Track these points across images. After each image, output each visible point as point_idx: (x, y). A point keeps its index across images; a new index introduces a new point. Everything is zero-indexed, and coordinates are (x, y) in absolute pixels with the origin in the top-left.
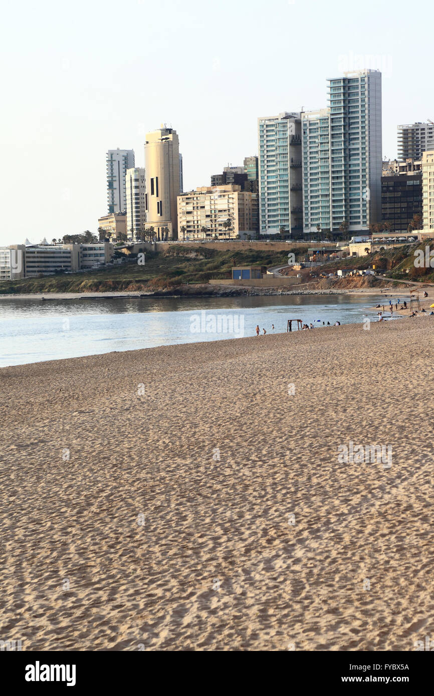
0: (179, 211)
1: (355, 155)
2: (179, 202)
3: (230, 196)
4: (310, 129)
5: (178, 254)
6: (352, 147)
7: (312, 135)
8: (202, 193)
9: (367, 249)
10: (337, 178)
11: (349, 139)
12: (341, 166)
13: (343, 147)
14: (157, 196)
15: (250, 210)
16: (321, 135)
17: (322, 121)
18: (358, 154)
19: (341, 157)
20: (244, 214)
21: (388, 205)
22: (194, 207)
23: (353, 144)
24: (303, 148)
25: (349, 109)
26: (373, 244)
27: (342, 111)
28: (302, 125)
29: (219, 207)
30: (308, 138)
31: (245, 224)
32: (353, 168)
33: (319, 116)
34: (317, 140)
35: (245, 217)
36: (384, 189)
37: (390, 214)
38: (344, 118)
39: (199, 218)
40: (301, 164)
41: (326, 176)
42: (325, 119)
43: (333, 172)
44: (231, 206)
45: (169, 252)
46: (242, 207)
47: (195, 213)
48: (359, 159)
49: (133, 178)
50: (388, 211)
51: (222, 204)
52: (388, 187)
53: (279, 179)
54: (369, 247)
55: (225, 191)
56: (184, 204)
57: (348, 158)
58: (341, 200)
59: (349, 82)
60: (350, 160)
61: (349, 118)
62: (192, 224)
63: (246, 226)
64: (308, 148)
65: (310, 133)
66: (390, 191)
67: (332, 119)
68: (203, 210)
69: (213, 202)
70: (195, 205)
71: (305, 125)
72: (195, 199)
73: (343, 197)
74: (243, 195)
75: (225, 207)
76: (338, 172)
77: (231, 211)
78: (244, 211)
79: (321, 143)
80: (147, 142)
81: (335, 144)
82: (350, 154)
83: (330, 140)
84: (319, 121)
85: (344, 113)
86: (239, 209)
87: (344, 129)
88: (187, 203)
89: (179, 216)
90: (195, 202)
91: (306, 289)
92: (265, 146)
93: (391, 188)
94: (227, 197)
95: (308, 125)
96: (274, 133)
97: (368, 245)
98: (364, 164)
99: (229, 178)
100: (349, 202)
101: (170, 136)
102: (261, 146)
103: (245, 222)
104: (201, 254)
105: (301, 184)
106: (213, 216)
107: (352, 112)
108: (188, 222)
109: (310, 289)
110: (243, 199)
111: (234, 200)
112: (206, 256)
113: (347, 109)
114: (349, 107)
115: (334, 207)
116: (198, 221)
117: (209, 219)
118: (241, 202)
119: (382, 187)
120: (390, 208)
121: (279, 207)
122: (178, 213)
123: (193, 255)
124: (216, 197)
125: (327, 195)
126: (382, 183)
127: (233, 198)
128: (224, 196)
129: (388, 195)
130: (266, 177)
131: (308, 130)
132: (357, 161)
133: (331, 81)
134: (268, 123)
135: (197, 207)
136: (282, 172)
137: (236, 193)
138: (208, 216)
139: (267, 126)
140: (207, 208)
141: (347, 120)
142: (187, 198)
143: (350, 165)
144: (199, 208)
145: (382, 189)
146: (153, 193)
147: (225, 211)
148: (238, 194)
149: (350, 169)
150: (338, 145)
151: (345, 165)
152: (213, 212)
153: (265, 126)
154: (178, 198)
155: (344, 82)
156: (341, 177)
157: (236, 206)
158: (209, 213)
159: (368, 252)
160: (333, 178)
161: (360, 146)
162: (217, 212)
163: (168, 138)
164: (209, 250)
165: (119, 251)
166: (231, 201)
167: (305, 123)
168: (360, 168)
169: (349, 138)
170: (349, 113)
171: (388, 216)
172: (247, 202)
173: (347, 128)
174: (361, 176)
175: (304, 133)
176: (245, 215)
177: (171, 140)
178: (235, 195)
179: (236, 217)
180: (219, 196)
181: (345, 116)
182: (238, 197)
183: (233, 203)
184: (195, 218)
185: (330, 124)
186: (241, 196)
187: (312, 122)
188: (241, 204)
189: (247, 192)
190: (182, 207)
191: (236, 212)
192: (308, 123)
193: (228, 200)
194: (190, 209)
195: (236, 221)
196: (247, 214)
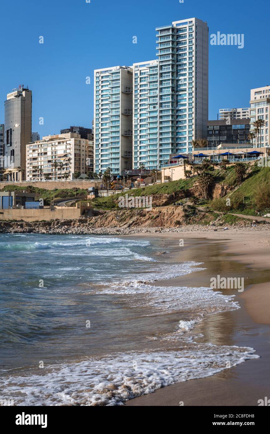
0: (27, 158)
1: (182, 100)
2: (27, 149)
3: (68, 142)
4: (141, 78)
7: (142, 83)
8: (45, 141)
11: (178, 85)
12: (168, 110)
13: (170, 93)
14: (11, 145)
16: (150, 83)
17: (151, 69)
18: (185, 100)
19: (169, 102)
20: (80, 159)
22: (38, 154)
24: (134, 96)
25: (177, 57)
27: (171, 58)
28: (134, 74)
29: (59, 153)
30: (139, 86)
32: (180, 114)
33: (149, 65)
34: (146, 88)
35: (81, 162)
36: (210, 132)
39: (42, 163)
40: (132, 111)
41: (155, 120)
42: (154, 67)
44: (68, 151)
46: (78, 152)
47: (39, 159)
48: (185, 104)
51: (61, 150)
52: (213, 130)
56: (31, 151)
57: (175, 104)
59: (177, 31)
60: (177, 106)
62: (36, 169)
64: (139, 96)
65: (141, 81)
67: (161, 66)
68: (45, 156)
69: (54, 149)
70: (40, 152)
71: (136, 74)
72: (40, 146)
74: (80, 141)
75: (63, 153)
76: (165, 116)
77: (69, 156)
78: (80, 156)
79: (151, 90)
81: (163, 90)
82: (177, 100)
83: (159, 86)
84: (148, 70)
85: (173, 61)
86: (75, 154)
87: (172, 76)
88: (34, 151)
89: (27, 162)
90: (40, 150)
92: (100, 96)
94: (65, 143)
95: (139, 74)
96: (108, 83)
98: (190, 109)
101: (23, 93)
103: (81, 167)
105: (131, 130)
106: (54, 161)
108: (34, 167)
110: (80, 145)
111: (71, 146)
113: (175, 56)
114: (177, 55)
116: (41, 166)
117: (50, 164)
118: (78, 147)
119: (208, 131)
121: (111, 151)
122: (27, 160)
124: (57, 144)
125: (155, 140)
127: (70, 144)
128: (63, 142)
129: (213, 138)
131: (139, 79)
132: (184, 107)
134: (103, 74)
135: (41, 154)
136: (114, 119)
137: (73, 139)
138: (49, 161)
140: (49, 154)
141: (175, 67)
142: (34, 146)
144: (43, 154)
145: (208, 133)
147: (64, 156)
148: (75, 140)
150: (166, 91)
151: (172, 111)
152: (54, 157)
154: (27, 146)
157: (72, 152)
158: (50, 159)
162: (57, 157)
163: (22, 95)
166: (68, 147)
167: (136, 72)
169: (176, 85)
170: (177, 61)
172: (84, 148)
173: (175, 75)
175: (135, 81)
176: (81, 160)
177: (24, 96)
178: (72, 141)
179: (72, 161)
180: (59, 143)
181: (174, 63)
182: (75, 143)
183: (70, 149)
184: (39, 163)
185: (159, 72)
186: (78, 142)
187: (142, 71)
188: (77, 150)
189: (84, 140)
190: (30, 154)
191: (72, 157)
192: (138, 72)
193: (66, 146)
194: (35, 155)
195: (72, 166)
196: (83, 159)
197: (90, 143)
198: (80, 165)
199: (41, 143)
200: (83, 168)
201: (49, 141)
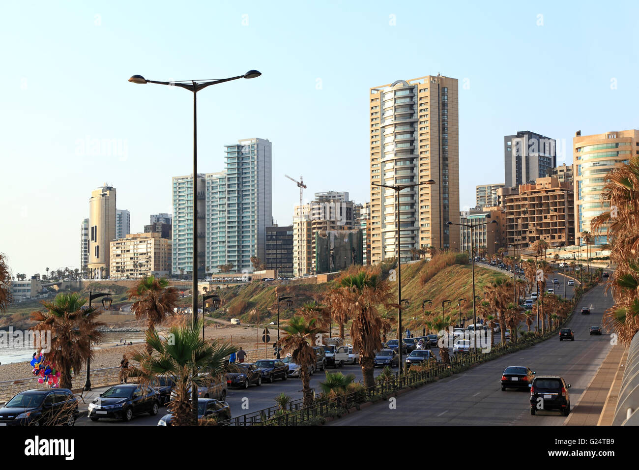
0: (111, 254)
1: (246, 208)
2: (111, 246)
3: (149, 242)
5: (95, 290)
6: (244, 201)
7: (214, 191)
8: (128, 239)
9: (205, 288)
10: (232, 227)
11: (243, 195)
12: (234, 217)
13: (236, 201)
14: (96, 241)
15: (165, 253)
16: (220, 192)
17: (221, 180)
18: (249, 208)
19: (235, 210)
20: (159, 257)
21: (271, 251)
22: (122, 251)
23: (245, 199)
24: (206, 202)
25: (243, 170)
26: (211, 283)
27: (236, 172)
28: (206, 183)
29: (140, 251)
30: (211, 194)
31: (161, 266)
32: (245, 219)
33: (219, 176)
34: (216, 196)
35: (161, 260)
36: (269, 237)
37: (273, 258)
38: (238, 178)
39: (125, 260)
40: (205, 216)
41: (223, 225)
42: (223, 178)
43: (229, 222)
44: (149, 250)
45: (88, 289)
46: (158, 251)
47: (123, 256)
48: (249, 212)
49: (83, 227)
50: (272, 256)
51: (142, 248)
52: (271, 236)
53: (186, 227)
54: (208, 286)
55: (146, 238)
56: (115, 248)
57: (240, 211)
58: (234, 246)
59: (242, 148)
60: (243, 213)
61: (243, 178)
62: (120, 265)
63: (161, 267)
64: (211, 202)
65: (212, 190)
66: (273, 240)
67: (229, 178)
68: (128, 253)
69: (135, 247)
70: (123, 249)
71: (208, 183)
72: (123, 244)
73: (236, 244)
74: (159, 240)
75: (144, 251)
76: (232, 222)
77: (149, 254)
78: (160, 254)
79: (220, 198)
80: (92, 198)
81: (230, 199)
82: (243, 208)
83: (227, 195)
84: (218, 180)
85: (238, 174)
86: (155, 253)
87: (238, 187)
88: (117, 248)
89: (111, 258)
90: (123, 247)
91: (136, 326)
92: (177, 201)
93: (274, 237)
94: (146, 243)
95: (211, 183)
96: (184, 190)
97: (207, 285)
98: (253, 216)
99: (158, 228)
100: (241, 248)
101: (108, 192)
102: (174, 200)
103: (161, 264)
104: (113, 291)
105: (205, 233)
106: (136, 259)
107: (245, 173)
108: (117, 263)
109: (140, 326)
110: (159, 245)
111: (151, 245)
112: (116, 292)
113: (241, 170)
114: (243, 168)
115: (229, 252)
116: (124, 263)
117: (133, 260)
118: (157, 247)
119: (267, 236)
120: (273, 254)
121: (186, 251)
122: (110, 256)
123: (106, 291)
124: (138, 242)
125: (224, 242)
126: (267, 233)
127: (150, 244)
128: (144, 241)
129: (271, 242)
130: (177, 226)
131: (211, 188)
132: (248, 213)
133: (228, 147)
134: (180, 181)
135: (124, 251)
136: (189, 222)
137: (153, 239)
138: (131, 258)
139: (179, 184)
140: (131, 251)
141: (241, 180)
142: (117, 244)
143: (243, 217)
144: (126, 251)
145: (267, 238)
146: (92, 239)
147: (145, 254)
148: (155, 240)
149: (243, 220)
150: (233, 200)
151: (238, 217)
152: (136, 255)
153: (178, 184)
154: (111, 243)
155: (238, 148)
156: (235, 226)
157: (152, 250)
158: (132, 256)
159: (206, 291)
160: (229, 227)
161: (250, 201)
162: (138, 255)
163: (106, 194)
164: (120, 287)
165: (51, 287)
166: (149, 246)
167: (208, 181)
168: (250, 219)
169: (241, 195)
170: (242, 174)
171: (271, 260)
172: (163, 247)
173: (241, 186)
174: (251, 226)
175: (208, 190)
176: (161, 257)
177: (108, 195)
178: (152, 241)
179: (153, 259)
180: (141, 242)
181: (239, 176)
182: (155, 243)
183: (150, 248)
184: (123, 260)
185: (227, 183)
186: (157, 242)
187: (213, 181)
188: (157, 248)
189: (163, 239)
190: (114, 251)
191: (152, 255)
192: (210, 181)
193: (147, 245)
194: (119, 252)
195: (152, 263)
196: (162, 257)
197: (169, 241)
198: (159, 263)
199: (124, 241)
200: (162, 265)
201: (131, 239)
